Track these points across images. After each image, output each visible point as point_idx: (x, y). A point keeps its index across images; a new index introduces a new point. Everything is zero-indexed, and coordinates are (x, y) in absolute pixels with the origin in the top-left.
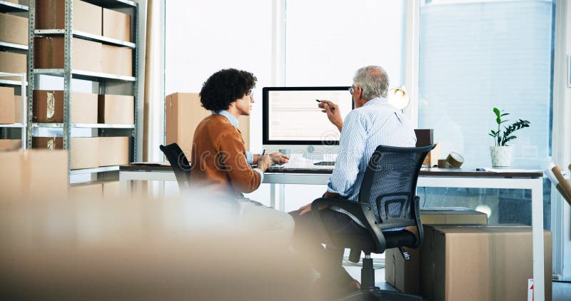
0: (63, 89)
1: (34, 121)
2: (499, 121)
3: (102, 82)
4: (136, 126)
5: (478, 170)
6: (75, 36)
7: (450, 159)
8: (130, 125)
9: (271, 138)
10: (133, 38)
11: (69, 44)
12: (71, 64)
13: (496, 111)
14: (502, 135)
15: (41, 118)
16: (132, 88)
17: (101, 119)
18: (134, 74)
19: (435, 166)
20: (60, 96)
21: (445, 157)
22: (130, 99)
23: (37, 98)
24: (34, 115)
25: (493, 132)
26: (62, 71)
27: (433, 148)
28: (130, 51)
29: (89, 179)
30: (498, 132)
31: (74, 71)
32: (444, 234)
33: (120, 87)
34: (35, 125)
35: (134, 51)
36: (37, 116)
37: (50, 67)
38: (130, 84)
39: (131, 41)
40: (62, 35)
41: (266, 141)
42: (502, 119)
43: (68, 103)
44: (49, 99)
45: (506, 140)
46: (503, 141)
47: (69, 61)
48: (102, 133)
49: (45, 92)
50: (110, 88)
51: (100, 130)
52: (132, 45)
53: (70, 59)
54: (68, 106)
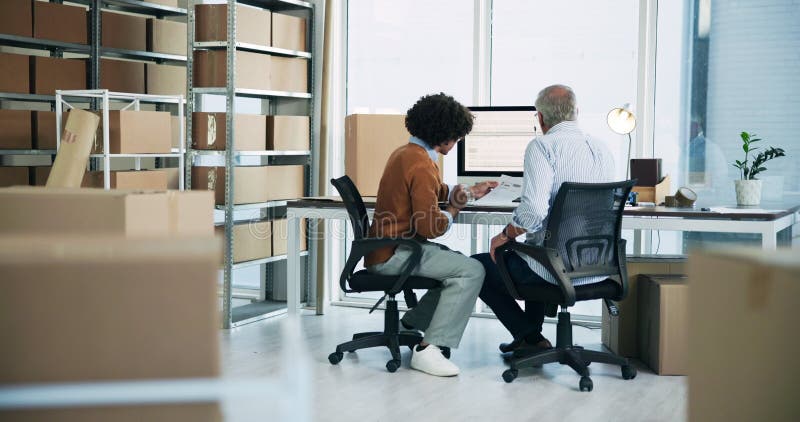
0: (224, 111)
1: (194, 147)
2: (746, 148)
3: (273, 100)
4: (313, 153)
5: (703, 210)
6: (238, 49)
7: (679, 195)
8: (304, 152)
9: (467, 168)
10: (309, 46)
11: (232, 59)
12: (234, 81)
13: (745, 136)
14: (749, 165)
15: (201, 144)
16: (306, 107)
17: (269, 146)
18: (309, 90)
19: (662, 204)
20: (222, 119)
21: (673, 193)
22: (304, 120)
23: (197, 121)
24: (194, 141)
25: (738, 162)
26: (224, 90)
27: (660, 182)
28: (305, 62)
29: (257, 215)
30: (745, 162)
31: (237, 90)
32: (658, 286)
33: (293, 106)
34: (195, 153)
35: (310, 62)
36: (197, 142)
37: (211, 85)
38: (306, 102)
39: (306, 51)
40: (224, 49)
41: (461, 172)
42: (750, 146)
43: (231, 128)
44: (210, 123)
45: (755, 173)
46: (751, 174)
47: (232, 79)
48: (272, 161)
49: (206, 115)
50: (281, 107)
51: (270, 157)
52: (307, 55)
53: (232, 75)
54: (231, 131)
